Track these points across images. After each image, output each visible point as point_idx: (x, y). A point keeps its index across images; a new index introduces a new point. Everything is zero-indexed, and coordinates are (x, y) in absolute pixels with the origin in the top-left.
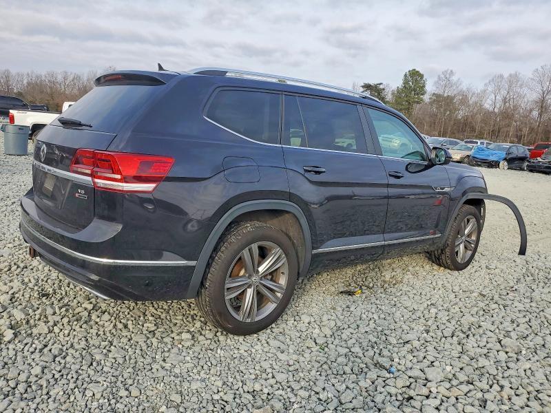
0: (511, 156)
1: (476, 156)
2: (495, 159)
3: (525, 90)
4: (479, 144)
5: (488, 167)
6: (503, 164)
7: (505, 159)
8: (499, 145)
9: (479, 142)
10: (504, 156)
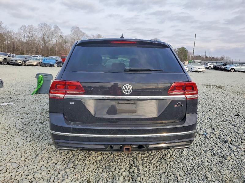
0: (57, 61)
1: (44, 62)
2: (52, 63)
3: (36, 33)
4: (39, 57)
5: (50, 67)
6: (56, 65)
7: (56, 63)
8: (52, 57)
9: (38, 56)
10: (55, 62)
